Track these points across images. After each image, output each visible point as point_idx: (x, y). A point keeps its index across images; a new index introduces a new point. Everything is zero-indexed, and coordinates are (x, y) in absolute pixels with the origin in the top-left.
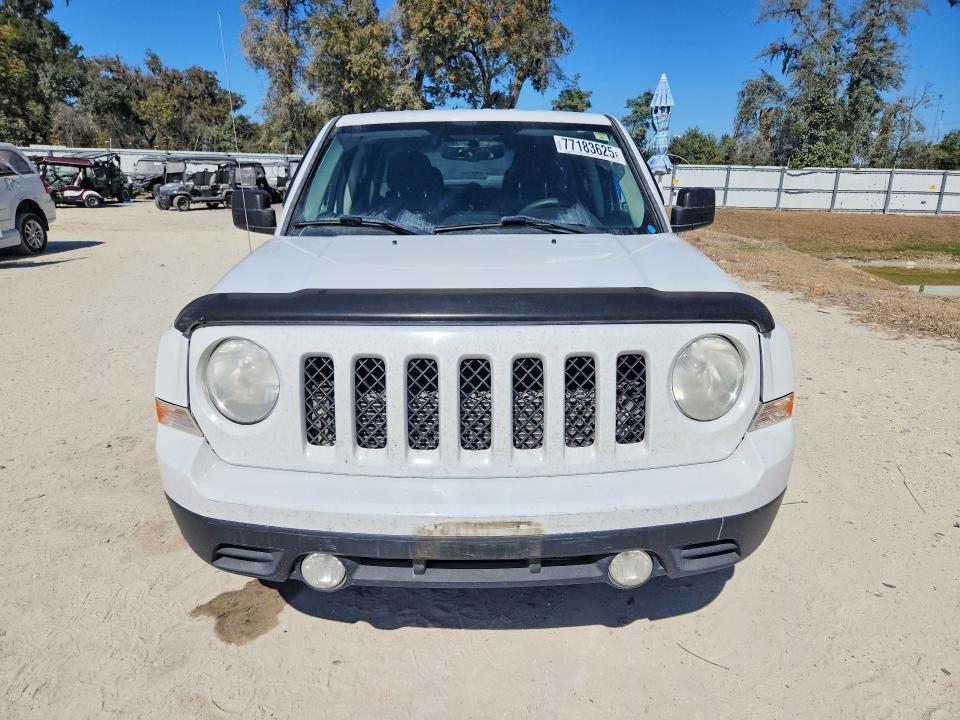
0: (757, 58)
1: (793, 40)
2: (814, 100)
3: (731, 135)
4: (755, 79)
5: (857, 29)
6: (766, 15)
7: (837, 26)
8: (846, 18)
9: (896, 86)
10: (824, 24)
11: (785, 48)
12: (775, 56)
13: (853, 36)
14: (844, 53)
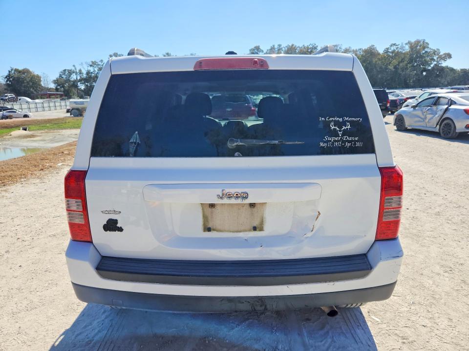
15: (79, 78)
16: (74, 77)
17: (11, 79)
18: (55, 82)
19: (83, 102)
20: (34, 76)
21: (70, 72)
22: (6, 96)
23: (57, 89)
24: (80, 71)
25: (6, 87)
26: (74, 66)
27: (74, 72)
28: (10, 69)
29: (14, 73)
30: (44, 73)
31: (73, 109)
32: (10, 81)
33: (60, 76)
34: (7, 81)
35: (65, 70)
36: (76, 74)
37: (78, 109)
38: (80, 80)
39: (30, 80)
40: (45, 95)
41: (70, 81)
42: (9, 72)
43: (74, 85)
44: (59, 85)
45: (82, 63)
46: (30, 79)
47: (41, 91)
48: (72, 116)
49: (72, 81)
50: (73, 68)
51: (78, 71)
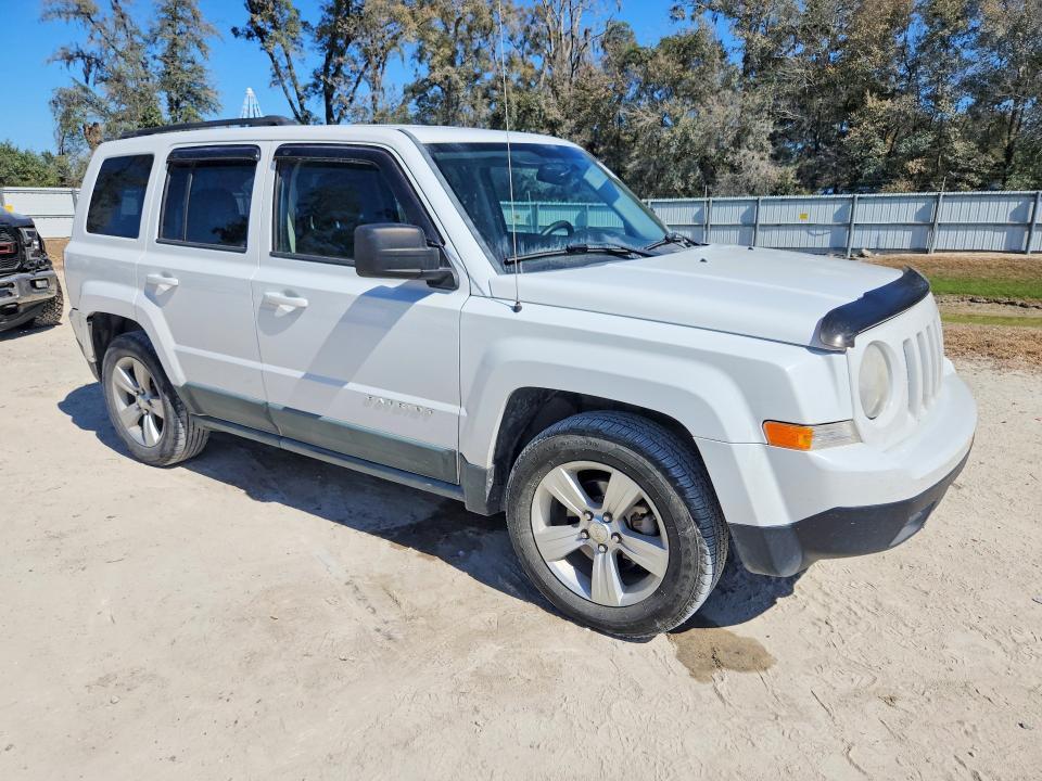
0: (48, 61)
1: (91, 48)
2: (145, 118)
3: (55, 152)
4: (65, 87)
5: (160, 47)
6: (50, 13)
7: (138, 39)
8: (145, 32)
9: (215, 111)
10: (121, 34)
11: (81, 55)
12: (72, 63)
13: (159, 53)
14: (154, 70)
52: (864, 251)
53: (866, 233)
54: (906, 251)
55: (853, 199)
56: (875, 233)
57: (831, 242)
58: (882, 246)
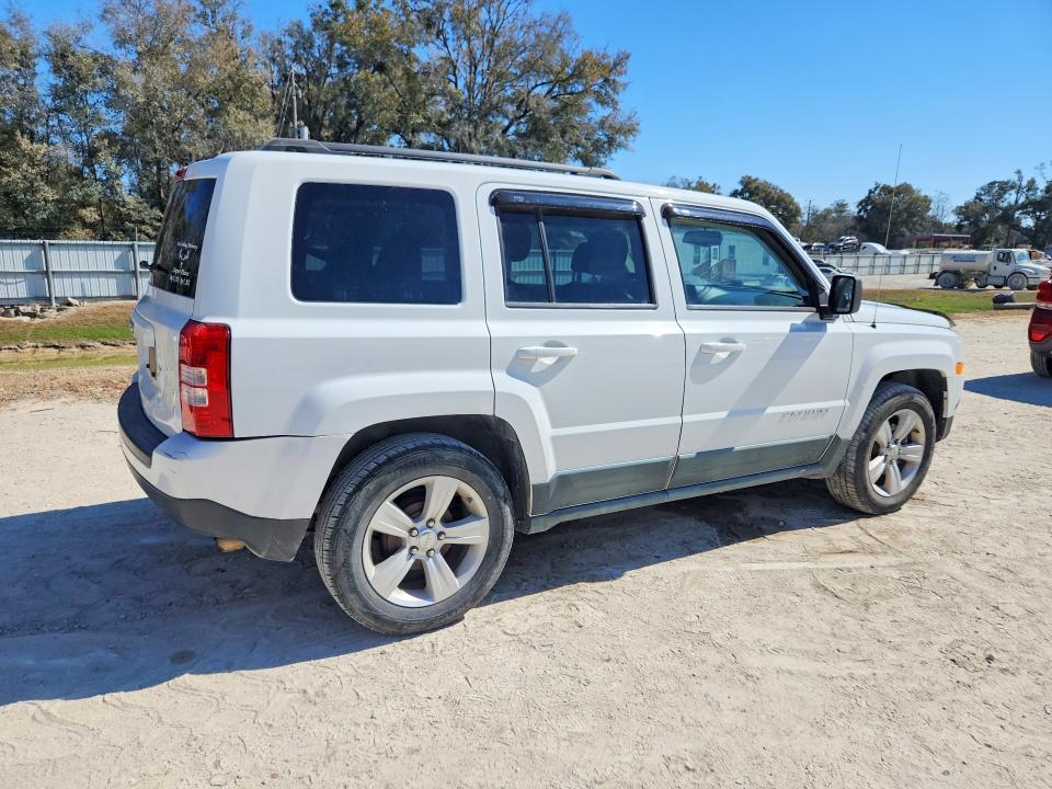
15: (1022, 200)
16: (1011, 198)
17: (869, 207)
18: (960, 211)
19: (974, 256)
20: (918, 198)
21: (1004, 187)
22: (842, 241)
23: (959, 228)
24: (1032, 182)
25: (852, 223)
26: (1019, 172)
27: (1013, 188)
28: (873, 187)
29: (879, 194)
30: (941, 193)
31: (944, 272)
32: (866, 211)
33: (978, 197)
34: (860, 211)
35: (993, 184)
36: (1018, 193)
37: (956, 273)
38: (1023, 206)
39: (906, 208)
40: (927, 239)
41: (997, 208)
42: (871, 192)
43: (1007, 217)
44: (967, 218)
45: (1042, 164)
46: (905, 206)
47: (922, 232)
48: (939, 287)
49: (1001, 209)
50: (1014, 178)
51: (1024, 183)
52: (71, 300)
53: (67, 281)
54: (114, 298)
55: (43, 245)
56: (77, 281)
57: (29, 291)
58: (88, 294)
